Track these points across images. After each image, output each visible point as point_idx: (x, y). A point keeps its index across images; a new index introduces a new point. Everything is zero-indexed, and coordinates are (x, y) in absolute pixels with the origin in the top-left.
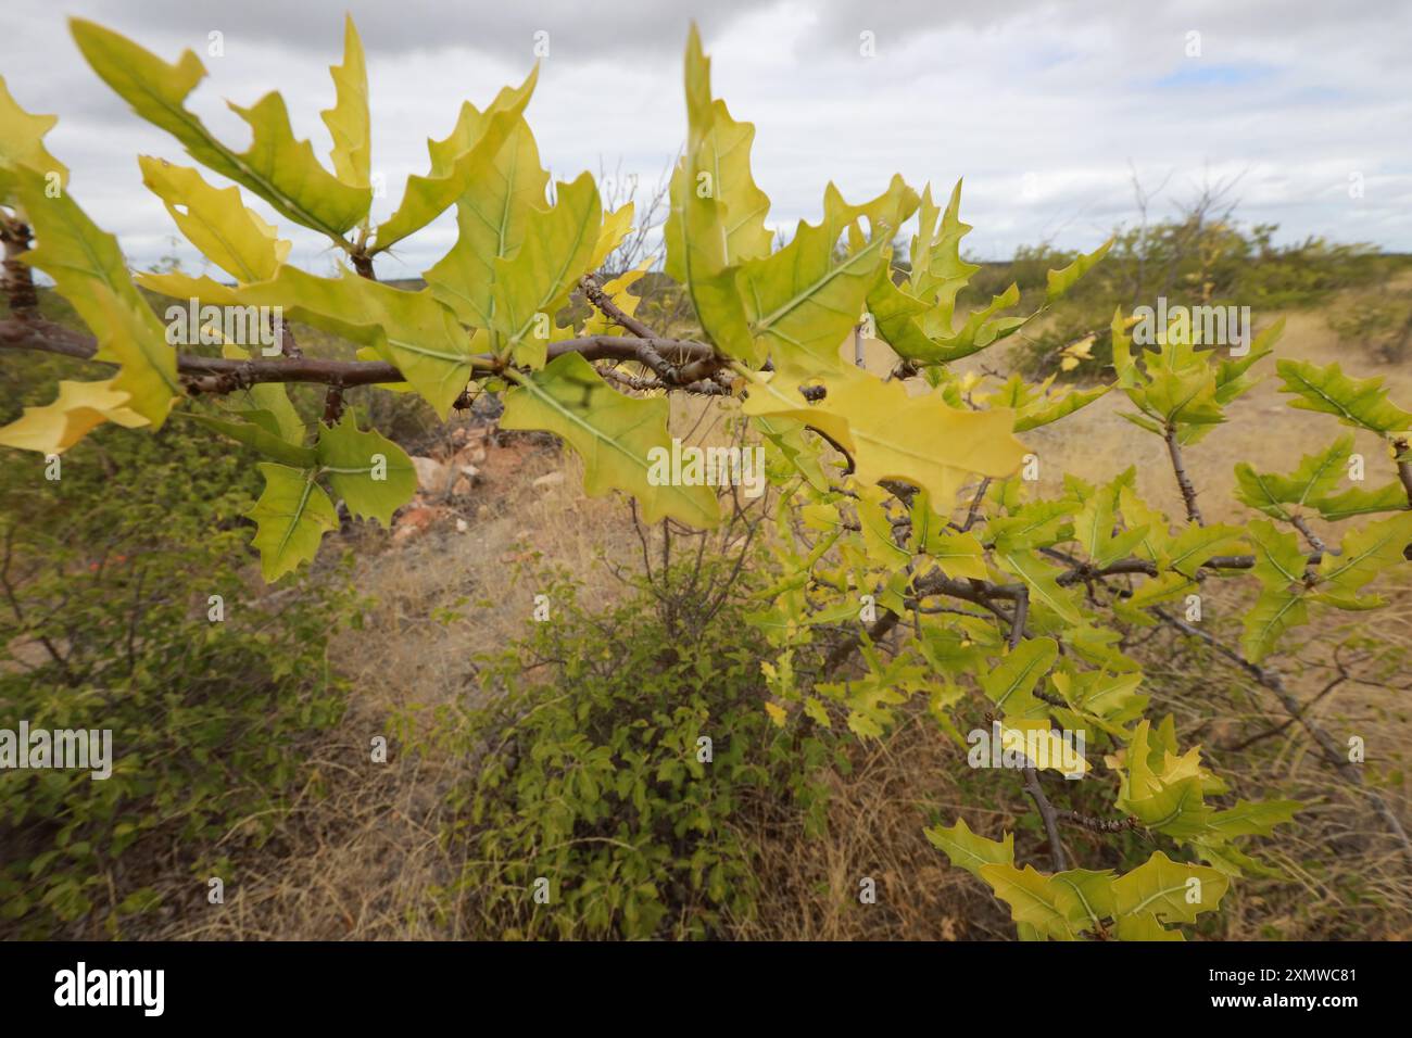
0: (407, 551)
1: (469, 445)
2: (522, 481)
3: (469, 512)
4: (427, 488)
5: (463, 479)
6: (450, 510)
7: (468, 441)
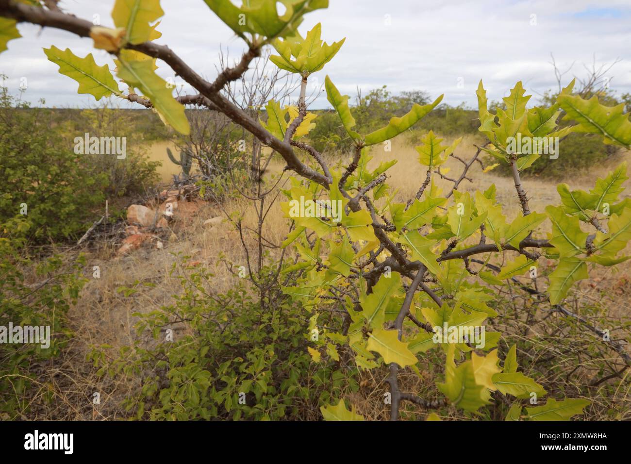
0: (126, 258)
1: (169, 199)
2: (197, 221)
3: (164, 238)
4: (142, 223)
5: (163, 218)
6: (154, 236)
7: (168, 197)
